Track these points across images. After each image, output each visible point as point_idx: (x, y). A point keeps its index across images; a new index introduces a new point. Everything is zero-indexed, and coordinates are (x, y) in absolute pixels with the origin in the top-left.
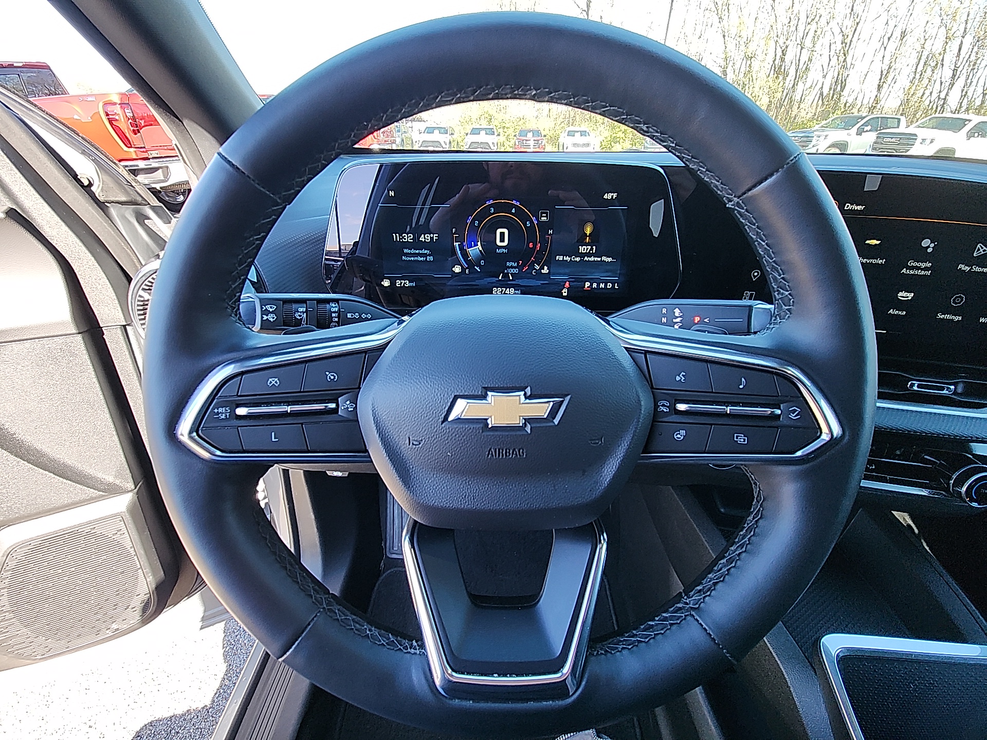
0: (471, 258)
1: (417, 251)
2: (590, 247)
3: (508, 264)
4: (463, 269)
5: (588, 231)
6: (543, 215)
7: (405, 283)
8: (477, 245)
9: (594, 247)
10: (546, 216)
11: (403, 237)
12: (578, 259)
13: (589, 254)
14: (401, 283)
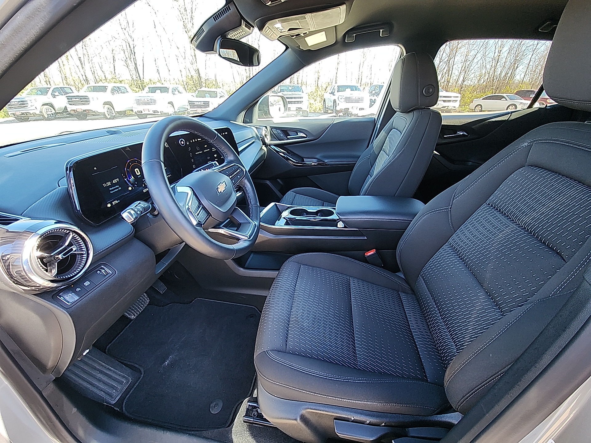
0: (132, 183)
1: (114, 188)
3: (143, 180)
4: (132, 188)
7: (116, 202)
8: (132, 177)
11: (107, 184)
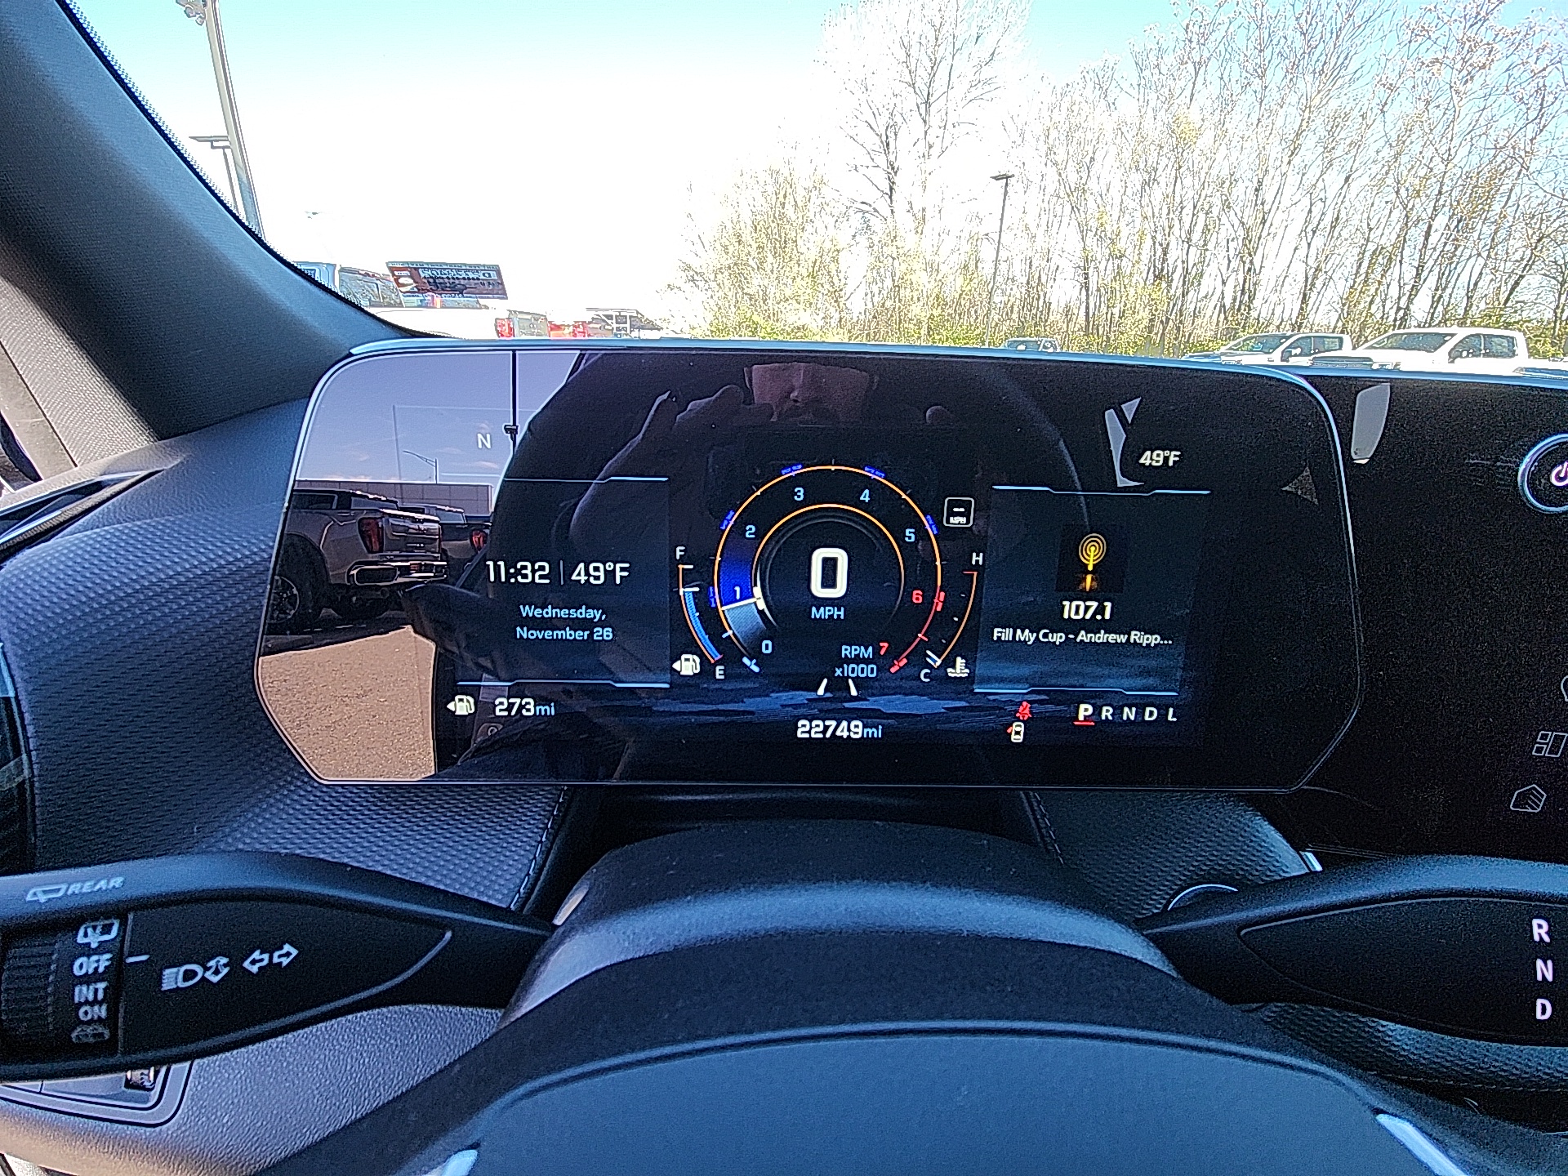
0: (730, 632)
1: (563, 613)
2: (1094, 604)
3: (846, 651)
4: (707, 667)
5: (1091, 559)
6: (956, 510)
7: (521, 707)
8: (752, 596)
9: (1108, 605)
10: (966, 515)
11: (518, 572)
12: (1058, 638)
13: (1092, 626)
14: (511, 705)
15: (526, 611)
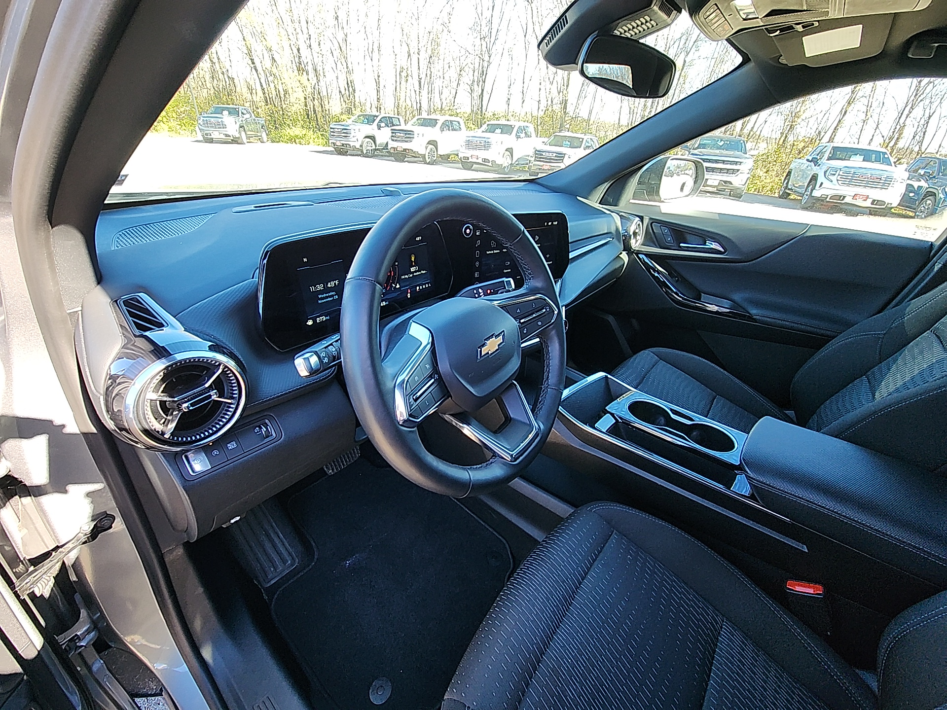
1: (327, 295)
2: (415, 268)
5: (413, 259)
12: (411, 275)
13: (415, 272)
14: (320, 319)
15: (320, 296)
